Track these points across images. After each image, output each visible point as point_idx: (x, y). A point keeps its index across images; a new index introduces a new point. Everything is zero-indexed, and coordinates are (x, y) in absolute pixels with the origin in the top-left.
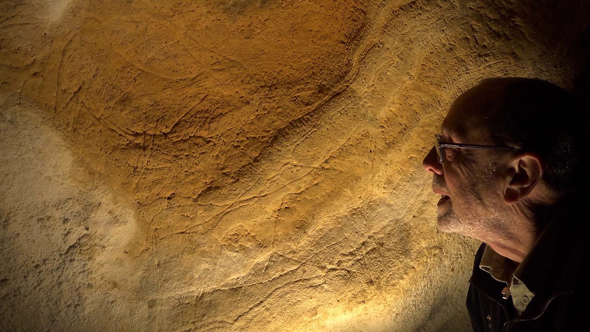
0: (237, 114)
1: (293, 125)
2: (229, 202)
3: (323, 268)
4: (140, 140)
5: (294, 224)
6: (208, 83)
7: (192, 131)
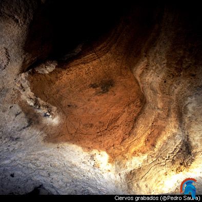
0: (123, 116)
1: (139, 115)
2: (130, 142)
3: (164, 159)
4: (99, 134)
5: (151, 145)
6: (111, 111)
7: (113, 125)
